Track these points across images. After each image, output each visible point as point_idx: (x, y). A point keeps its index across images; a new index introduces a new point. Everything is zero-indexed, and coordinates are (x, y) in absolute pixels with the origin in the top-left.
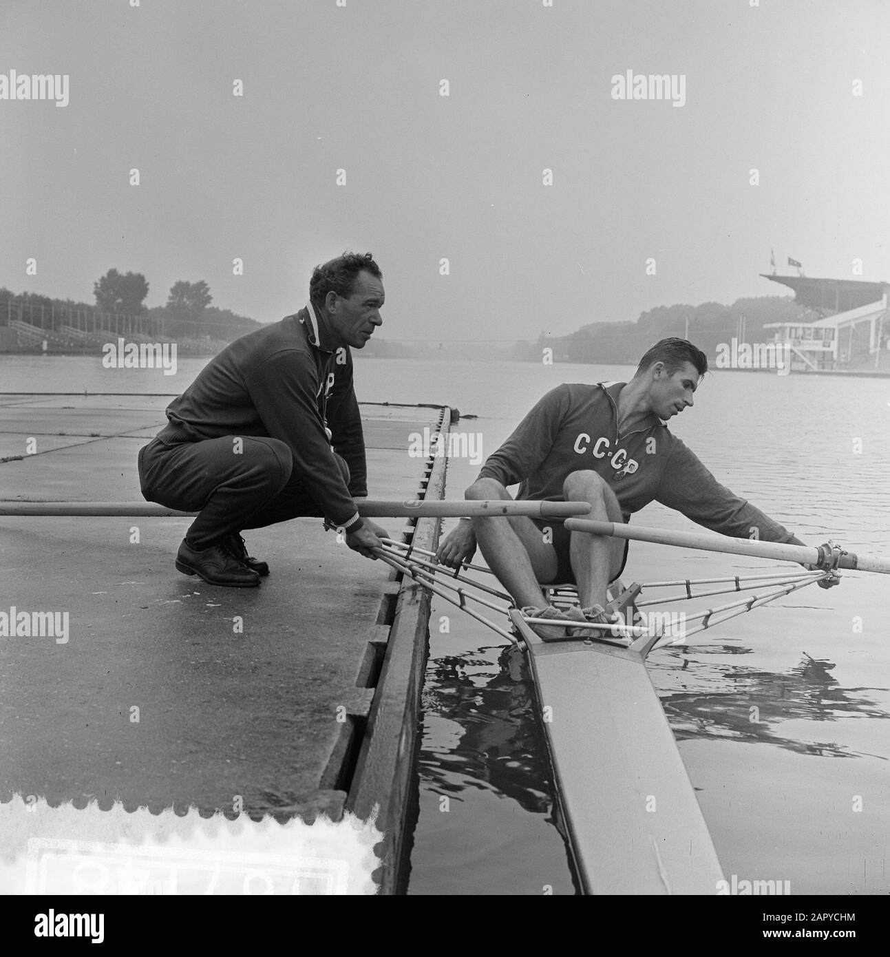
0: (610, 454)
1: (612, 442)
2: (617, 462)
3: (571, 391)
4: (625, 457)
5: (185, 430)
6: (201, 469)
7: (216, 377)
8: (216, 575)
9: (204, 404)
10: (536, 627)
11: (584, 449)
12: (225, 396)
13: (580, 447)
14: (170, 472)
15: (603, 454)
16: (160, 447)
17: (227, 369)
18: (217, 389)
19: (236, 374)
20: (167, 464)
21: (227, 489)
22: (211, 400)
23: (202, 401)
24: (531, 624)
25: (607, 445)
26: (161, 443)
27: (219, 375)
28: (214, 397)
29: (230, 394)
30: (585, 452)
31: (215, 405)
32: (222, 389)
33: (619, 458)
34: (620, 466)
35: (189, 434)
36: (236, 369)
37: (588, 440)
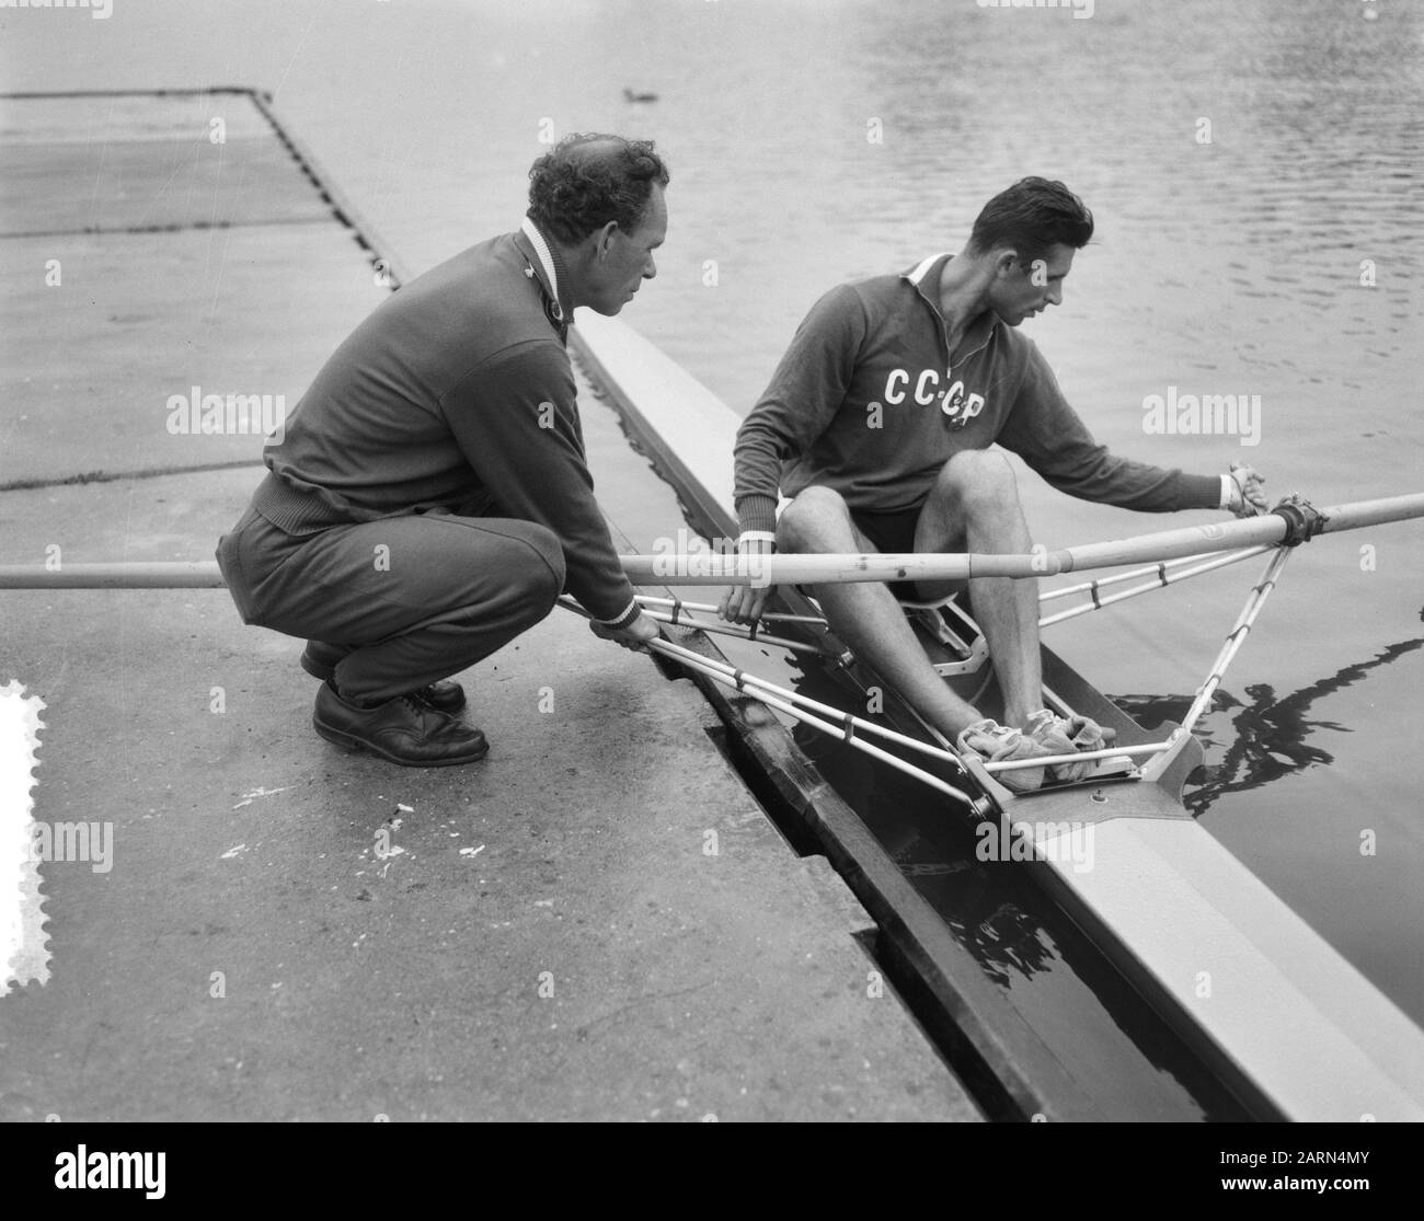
0: (941, 394)
1: (942, 374)
2: (951, 404)
3: (865, 302)
4: (961, 394)
5: (325, 504)
6: (387, 590)
7: (363, 390)
8: (412, 748)
9: (354, 448)
10: (1003, 775)
11: (902, 395)
12: (396, 431)
13: (895, 394)
14: (311, 589)
15: (931, 397)
16: (277, 539)
17: (390, 376)
18: (377, 419)
19: (414, 388)
20: (303, 574)
21: (452, 628)
22: (366, 439)
23: (346, 441)
24: (995, 775)
25: (935, 381)
26: (276, 530)
27: (374, 389)
28: (367, 431)
29: (407, 427)
30: (904, 400)
31: (376, 447)
32: (389, 417)
33: (954, 398)
34: (956, 409)
35: (336, 512)
36: (412, 376)
37: (906, 379)
